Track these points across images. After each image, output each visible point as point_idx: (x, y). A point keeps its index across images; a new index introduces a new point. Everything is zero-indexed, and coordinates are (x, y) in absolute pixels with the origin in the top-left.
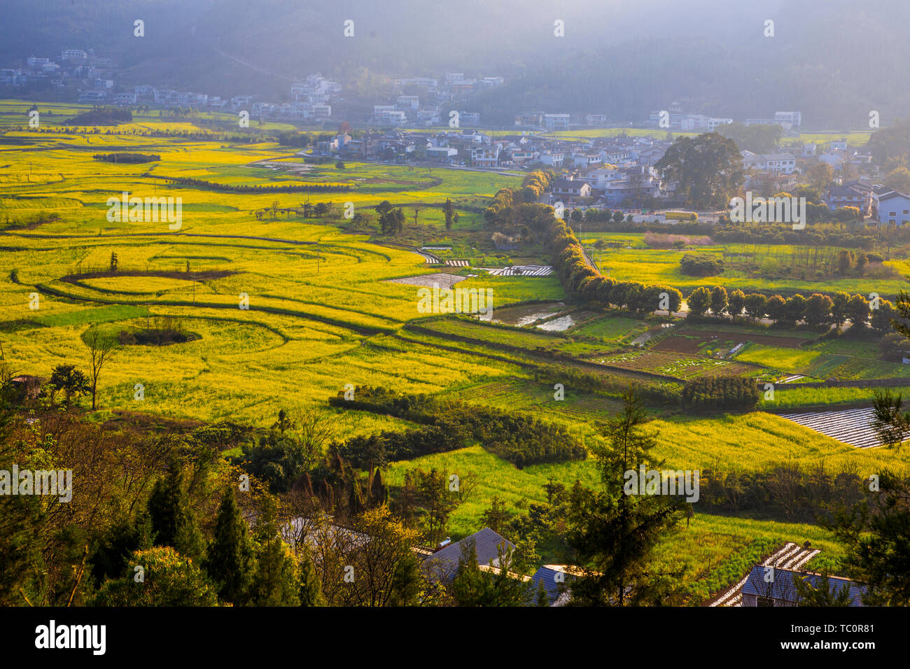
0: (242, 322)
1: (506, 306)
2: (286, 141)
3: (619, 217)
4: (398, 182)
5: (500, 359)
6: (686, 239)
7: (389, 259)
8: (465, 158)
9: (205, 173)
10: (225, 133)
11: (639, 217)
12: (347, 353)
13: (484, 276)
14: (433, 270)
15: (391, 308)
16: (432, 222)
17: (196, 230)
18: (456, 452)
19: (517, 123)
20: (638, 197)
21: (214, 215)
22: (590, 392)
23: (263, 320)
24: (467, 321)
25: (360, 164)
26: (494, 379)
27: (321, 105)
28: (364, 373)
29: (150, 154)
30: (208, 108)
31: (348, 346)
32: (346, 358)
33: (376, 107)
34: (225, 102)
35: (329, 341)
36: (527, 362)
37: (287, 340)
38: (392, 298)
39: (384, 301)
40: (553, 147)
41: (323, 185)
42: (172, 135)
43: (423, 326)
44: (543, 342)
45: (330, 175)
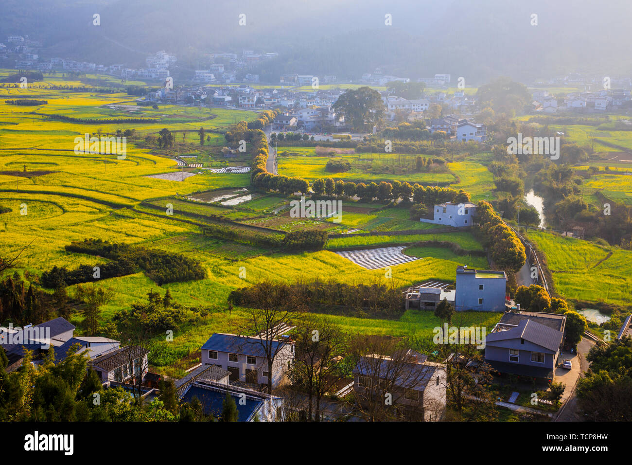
0: (43, 202)
1: (209, 191)
2: (132, 92)
3: (306, 138)
4: (187, 117)
5: (188, 222)
6: (339, 150)
7: (155, 163)
8: (236, 102)
9: (71, 111)
10: (97, 87)
11: (318, 138)
12: (98, 220)
13: (207, 173)
14: (178, 170)
15: (138, 193)
16: (194, 141)
17: (46, 146)
18: (126, 276)
19: (282, 81)
20: (323, 126)
21: (62, 137)
22: (232, 241)
23: (56, 201)
24: (180, 200)
25: (171, 106)
26: (179, 234)
27: (162, 70)
28: (102, 231)
29: (41, 100)
30: (95, 72)
31: (101, 215)
32: (96, 223)
33: (196, 71)
34: (106, 68)
35: (91, 213)
36: (203, 223)
37: (65, 211)
38: (142, 186)
39: (136, 188)
40: (290, 96)
41: (139, 118)
42: (63, 89)
43: (151, 203)
44: (217, 212)
45: (149, 112)
